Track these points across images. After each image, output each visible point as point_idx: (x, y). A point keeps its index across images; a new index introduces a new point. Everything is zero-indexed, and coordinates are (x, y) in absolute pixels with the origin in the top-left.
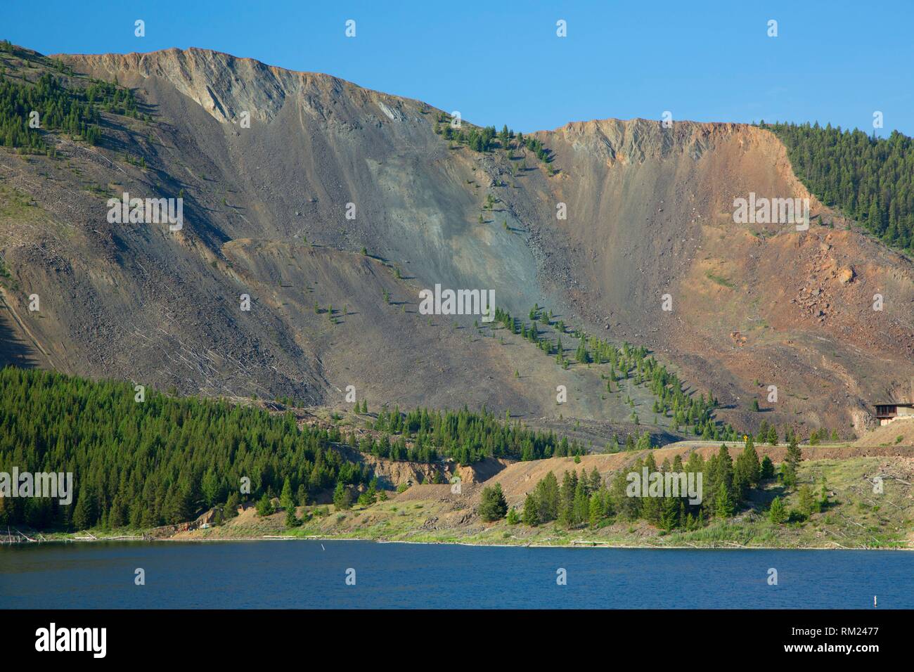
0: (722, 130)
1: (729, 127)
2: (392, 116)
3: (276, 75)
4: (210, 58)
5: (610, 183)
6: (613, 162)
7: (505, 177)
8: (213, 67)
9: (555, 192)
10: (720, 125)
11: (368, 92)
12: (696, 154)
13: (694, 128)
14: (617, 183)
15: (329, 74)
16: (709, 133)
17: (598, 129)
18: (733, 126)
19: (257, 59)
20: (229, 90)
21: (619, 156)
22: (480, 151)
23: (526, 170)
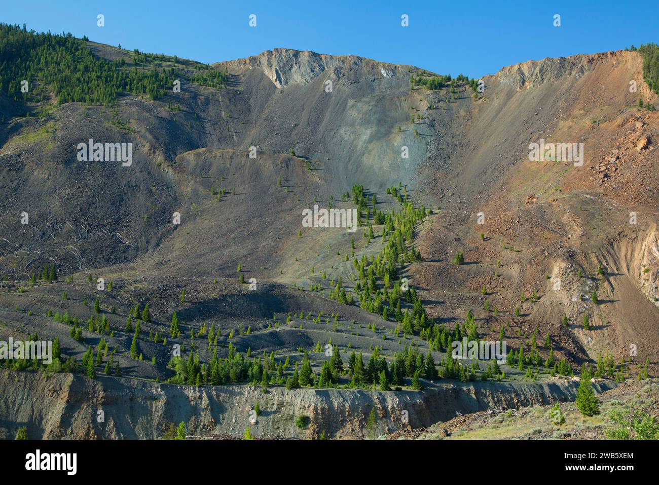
0: (604, 57)
1: (609, 55)
2: (385, 75)
3: (323, 59)
4: (284, 53)
5: (513, 100)
6: (521, 88)
7: (441, 104)
8: (284, 57)
9: (473, 111)
10: (603, 54)
11: (378, 63)
12: (579, 75)
13: (584, 58)
14: (517, 100)
15: (355, 55)
16: (594, 60)
17: (519, 69)
18: (612, 53)
19: (312, 51)
20: (290, 70)
21: (527, 83)
22: (432, 89)
23: (460, 99)
